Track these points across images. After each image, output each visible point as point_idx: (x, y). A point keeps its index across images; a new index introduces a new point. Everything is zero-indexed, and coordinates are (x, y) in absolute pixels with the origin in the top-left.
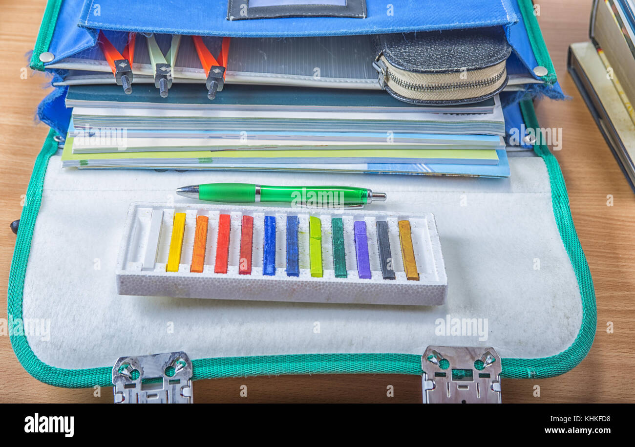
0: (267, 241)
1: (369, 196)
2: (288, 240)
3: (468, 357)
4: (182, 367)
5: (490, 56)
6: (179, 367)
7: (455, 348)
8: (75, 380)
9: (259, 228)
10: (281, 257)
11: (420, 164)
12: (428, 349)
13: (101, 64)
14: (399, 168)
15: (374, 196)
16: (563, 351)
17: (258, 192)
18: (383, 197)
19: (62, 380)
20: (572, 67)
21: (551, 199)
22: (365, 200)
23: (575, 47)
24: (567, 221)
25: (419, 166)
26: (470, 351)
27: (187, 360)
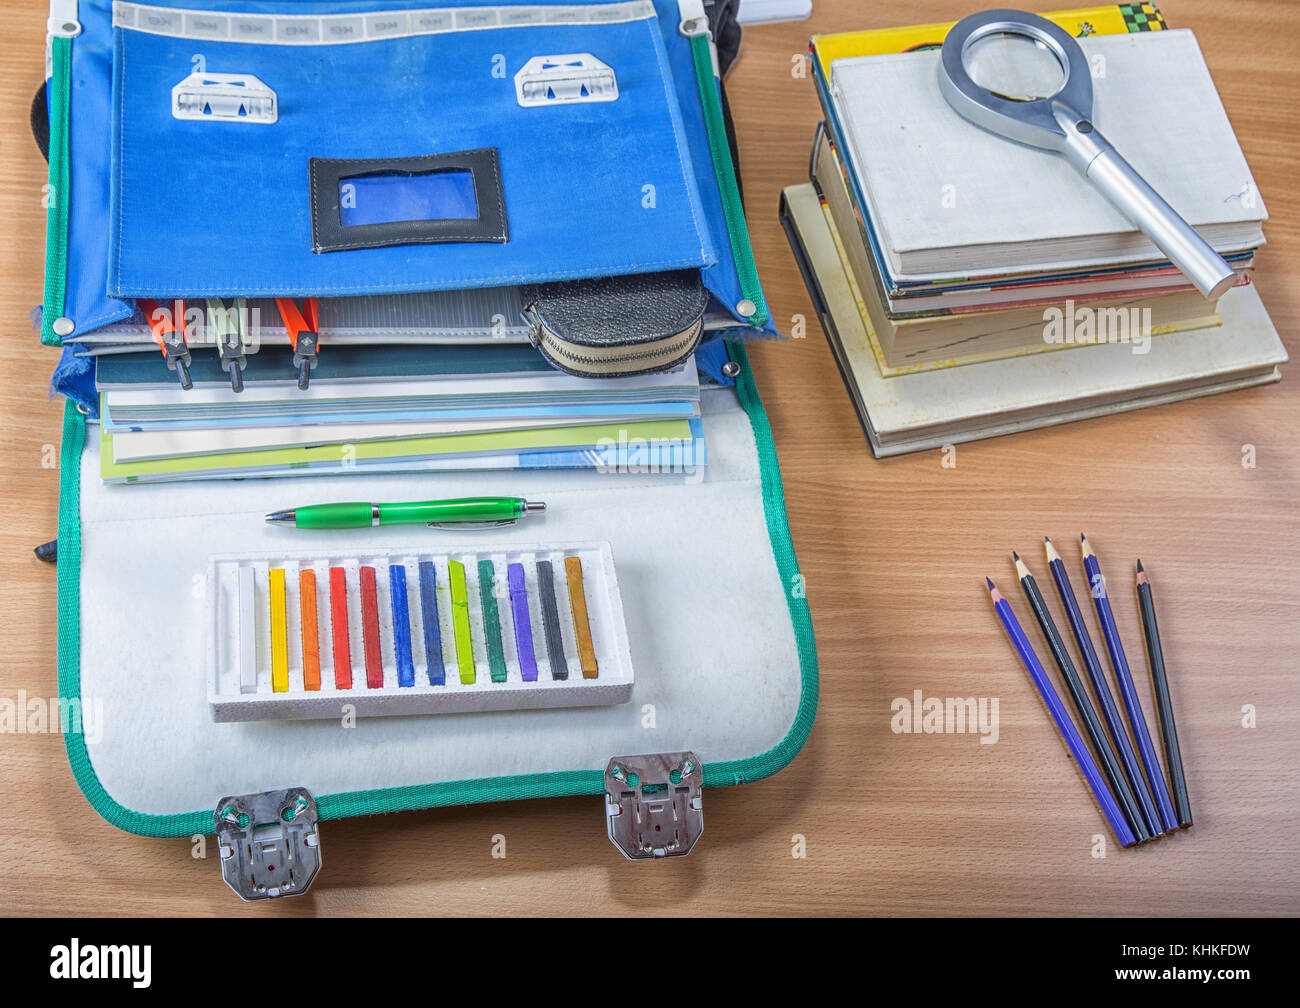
0: (397, 618)
1: (524, 510)
2: (424, 610)
3: (661, 768)
4: (304, 808)
5: (681, 314)
6: (299, 808)
7: (647, 757)
8: (165, 829)
9: (383, 587)
10: (417, 640)
11: (589, 451)
12: (613, 762)
13: (142, 332)
14: (560, 460)
15: (530, 508)
16: (778, 744)
17: (376, 515)
18: (542, 508)
19: (148, 828)
20: (786, 215)
21: (762, 490)
22: (518, 515)
23: (789, 191)
24: (782, 530)
25: (587, 453)
26: (664, 760)
27: (308, 796)
